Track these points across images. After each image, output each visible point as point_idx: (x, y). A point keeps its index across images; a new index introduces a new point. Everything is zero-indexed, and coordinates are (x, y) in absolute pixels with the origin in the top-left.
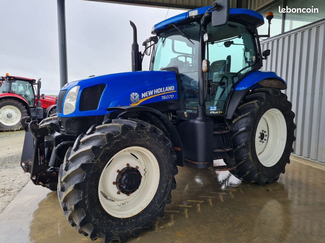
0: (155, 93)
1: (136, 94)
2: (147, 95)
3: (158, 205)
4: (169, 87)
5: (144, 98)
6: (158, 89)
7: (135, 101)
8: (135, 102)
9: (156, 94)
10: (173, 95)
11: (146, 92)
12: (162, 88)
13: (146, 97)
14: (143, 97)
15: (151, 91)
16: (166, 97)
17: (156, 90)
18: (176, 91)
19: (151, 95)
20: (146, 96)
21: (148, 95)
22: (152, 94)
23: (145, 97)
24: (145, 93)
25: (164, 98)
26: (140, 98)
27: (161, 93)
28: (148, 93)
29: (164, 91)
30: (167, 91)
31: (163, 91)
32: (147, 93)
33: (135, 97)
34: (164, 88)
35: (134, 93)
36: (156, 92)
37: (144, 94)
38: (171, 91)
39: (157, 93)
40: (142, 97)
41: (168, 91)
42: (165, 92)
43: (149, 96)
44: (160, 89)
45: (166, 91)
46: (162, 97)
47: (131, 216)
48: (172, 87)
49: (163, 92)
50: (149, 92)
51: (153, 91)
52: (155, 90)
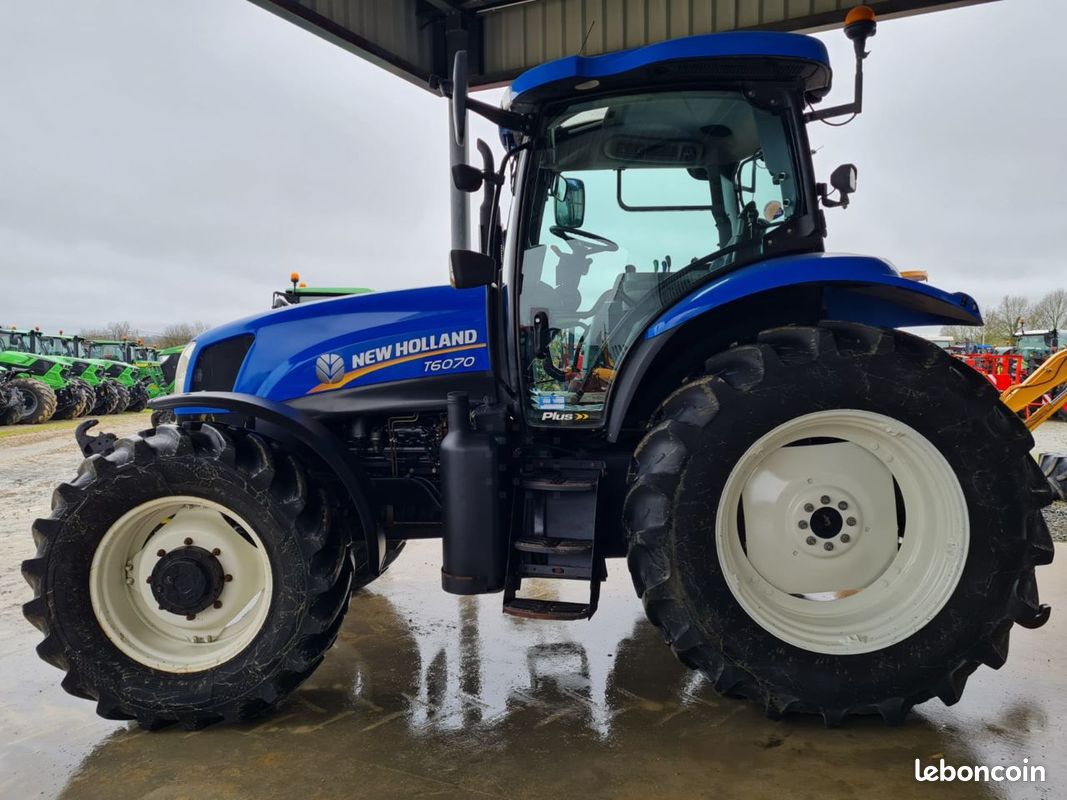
0: (398, 354)
1: (335, 357)
2: (371, 359)
3: (256, 663)
4: (454, 334)
5: (359, 367)
6: (411, 342)
7: (330, 377)
8: (331, 381)
9: (402, 355)
10: (473, 358)
11: (368, 353)
12: (424, 340)
13: (366, 365)
14: (358, 365)
15: (384, 348)
16: (441, 364)
17: (402, 346)
18: (484, 345)
19: (384, 360)
20: (368, 362)
21: (375, 358)
22: (388, 356)
23: (362, 364)
24: (362, 355)
25: (435, 366)
26: (348, 367)
27: (421, 352)
28: (374, 353)
29: (433, 346)
30: (445, 347)
31: (428, 345)
32: (371, 354)
33: (330, 366)
34: (432, 338)
35: (328, 356)
36: (402, 352)
37: (359, 357)
38: (464, 345)
39: (405, 353)
40: (355, 366)
41: (451, 347)
42: (438, 349)
43: (377, 362)
44: (418, 341)
45: (441, 346)
46: (428, 363)
47: (184, 671)
48: (467, 332)
49: (430, 351)
50: (378, 350)
51: (390, 347)
52: (398, 345)
